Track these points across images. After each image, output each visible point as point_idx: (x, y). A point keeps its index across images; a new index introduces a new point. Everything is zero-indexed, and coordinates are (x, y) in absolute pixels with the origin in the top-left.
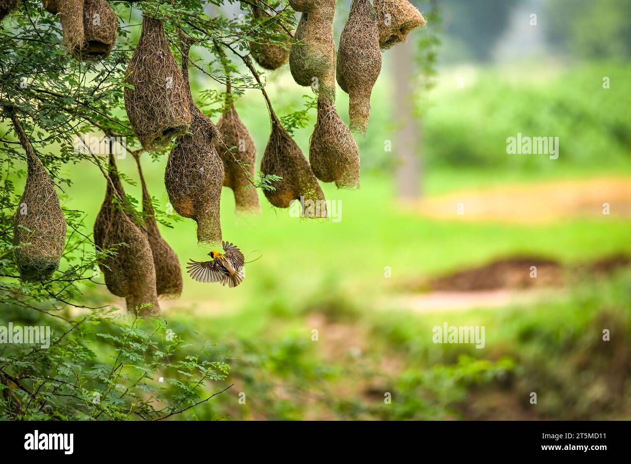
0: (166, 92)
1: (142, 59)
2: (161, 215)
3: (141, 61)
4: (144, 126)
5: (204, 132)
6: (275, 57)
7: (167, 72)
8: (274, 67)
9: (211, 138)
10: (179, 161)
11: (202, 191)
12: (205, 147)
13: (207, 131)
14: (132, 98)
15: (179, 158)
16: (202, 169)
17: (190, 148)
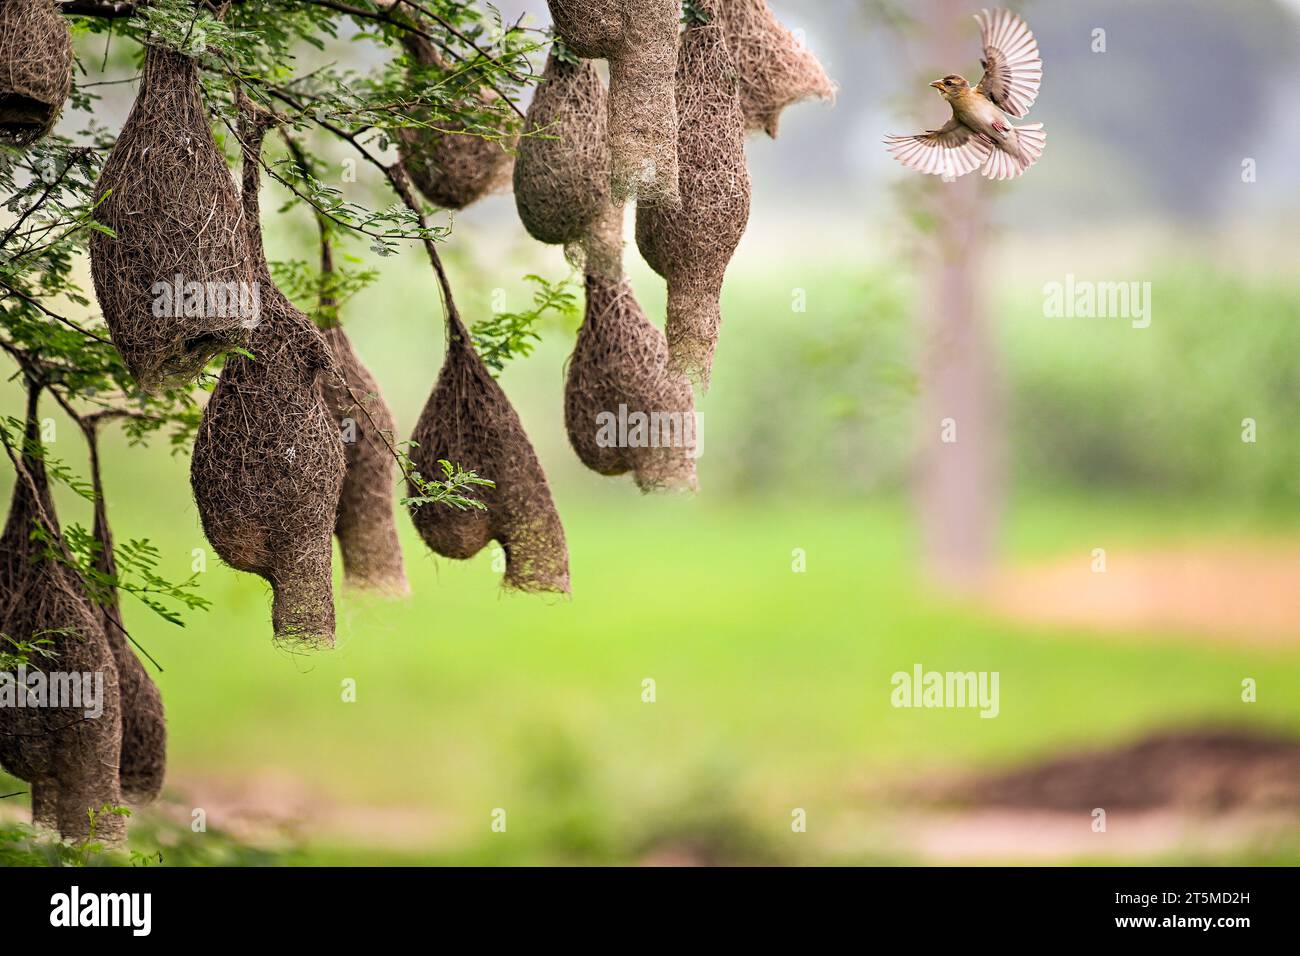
0: (197, 241)
1: (139, 154)
2: (158, 588)
3: (136, 160)
4: (139, 327)
5: (296, 355)
6: (464, 177)
7: (202, 191)
8: (461, 200)
9: (312, 370)
10: (232, 427)
11: (289, 507)
12: (298, 395)
13: (304, 353)
14: (111, 254)
15: (233, 419)
16: (291, 451)
17: (259, 396)
